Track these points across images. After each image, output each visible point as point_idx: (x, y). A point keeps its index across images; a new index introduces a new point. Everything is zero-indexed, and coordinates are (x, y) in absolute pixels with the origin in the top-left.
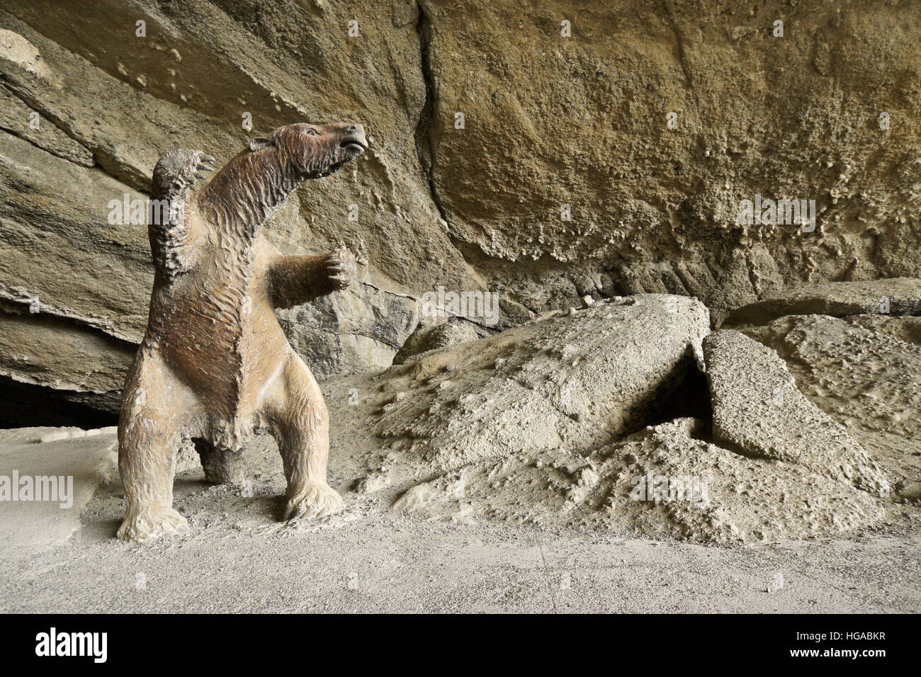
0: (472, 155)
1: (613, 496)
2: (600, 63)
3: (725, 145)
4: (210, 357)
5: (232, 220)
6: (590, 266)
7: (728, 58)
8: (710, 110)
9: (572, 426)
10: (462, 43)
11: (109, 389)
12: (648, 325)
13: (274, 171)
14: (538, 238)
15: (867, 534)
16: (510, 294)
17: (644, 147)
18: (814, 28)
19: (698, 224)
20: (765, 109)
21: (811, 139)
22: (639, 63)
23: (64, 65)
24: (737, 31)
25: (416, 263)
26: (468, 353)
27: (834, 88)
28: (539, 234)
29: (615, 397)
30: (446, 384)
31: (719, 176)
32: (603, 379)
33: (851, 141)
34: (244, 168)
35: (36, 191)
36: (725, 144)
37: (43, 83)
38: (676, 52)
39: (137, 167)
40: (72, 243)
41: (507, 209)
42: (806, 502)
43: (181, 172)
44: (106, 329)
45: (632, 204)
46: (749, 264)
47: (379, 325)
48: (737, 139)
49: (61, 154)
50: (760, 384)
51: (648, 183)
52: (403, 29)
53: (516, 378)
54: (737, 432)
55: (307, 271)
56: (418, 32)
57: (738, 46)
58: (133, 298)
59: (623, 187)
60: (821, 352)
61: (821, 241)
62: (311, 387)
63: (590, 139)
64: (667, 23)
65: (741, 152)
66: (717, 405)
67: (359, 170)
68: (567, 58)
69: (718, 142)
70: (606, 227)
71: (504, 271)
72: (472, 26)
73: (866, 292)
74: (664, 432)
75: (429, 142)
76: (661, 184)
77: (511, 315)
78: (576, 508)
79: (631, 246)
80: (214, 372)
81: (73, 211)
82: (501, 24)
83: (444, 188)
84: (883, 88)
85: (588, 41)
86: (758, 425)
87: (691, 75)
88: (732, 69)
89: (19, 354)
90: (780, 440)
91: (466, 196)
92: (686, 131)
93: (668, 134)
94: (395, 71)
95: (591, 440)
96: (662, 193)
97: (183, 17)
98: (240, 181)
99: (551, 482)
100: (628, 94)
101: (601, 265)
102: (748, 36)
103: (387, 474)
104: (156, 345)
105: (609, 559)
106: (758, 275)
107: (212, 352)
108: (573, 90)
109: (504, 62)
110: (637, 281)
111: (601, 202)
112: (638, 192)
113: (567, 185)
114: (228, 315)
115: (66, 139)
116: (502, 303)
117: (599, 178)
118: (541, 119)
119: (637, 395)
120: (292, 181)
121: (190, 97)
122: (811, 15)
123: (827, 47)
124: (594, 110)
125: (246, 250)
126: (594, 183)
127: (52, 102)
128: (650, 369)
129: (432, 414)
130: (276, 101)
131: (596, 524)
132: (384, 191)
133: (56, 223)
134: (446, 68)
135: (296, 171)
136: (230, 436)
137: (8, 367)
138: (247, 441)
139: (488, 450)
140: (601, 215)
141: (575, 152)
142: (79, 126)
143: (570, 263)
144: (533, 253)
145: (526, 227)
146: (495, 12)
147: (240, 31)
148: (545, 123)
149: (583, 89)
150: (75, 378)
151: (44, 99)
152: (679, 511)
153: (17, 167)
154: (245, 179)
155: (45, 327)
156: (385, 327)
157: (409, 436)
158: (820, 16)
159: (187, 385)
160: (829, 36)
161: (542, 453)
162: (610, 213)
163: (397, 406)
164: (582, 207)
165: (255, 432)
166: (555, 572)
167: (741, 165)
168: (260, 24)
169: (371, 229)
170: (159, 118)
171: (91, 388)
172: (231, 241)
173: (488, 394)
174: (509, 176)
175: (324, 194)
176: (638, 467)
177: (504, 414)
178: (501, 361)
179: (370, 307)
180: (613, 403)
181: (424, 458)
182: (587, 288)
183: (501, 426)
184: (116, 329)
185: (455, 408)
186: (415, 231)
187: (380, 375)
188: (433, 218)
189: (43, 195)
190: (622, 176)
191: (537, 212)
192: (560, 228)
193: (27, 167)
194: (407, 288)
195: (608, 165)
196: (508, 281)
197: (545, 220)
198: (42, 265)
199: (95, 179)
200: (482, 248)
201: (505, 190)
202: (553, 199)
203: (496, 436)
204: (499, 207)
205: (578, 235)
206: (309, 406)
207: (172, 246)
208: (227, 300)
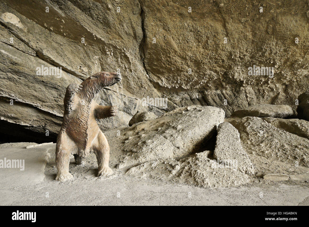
0: (157, 55)
1: (182, 173)
2: (199, 28)
4: (80, 134)
5: (85, 97)
6: (195, 90)
7: (240, 28)
8: (234, 44)
9: (177, 150)
10: (155, 20)
11: (38, 125)
12: (203, 119)
13: (97, 84)
14: (178, 81)
15: (241, 186)
16: (168, 98)
17: (212, 54)
18: (267, 20)
19: (229, 79)
20: (251, 44)
21: (266, 54)
22: (211, 28)
23: (27, 24)
24: (243, 20)
25: (138, 88)
26: (151, 124)
27: (273, 39)
28: (178, 80)
29: (191, 142)
30: (143, 135)
31: (236, 65)
32: (188, 137)
33: (278, 56)
35: (19, 65)
36: (238, 55)
37: (21, 30)
38: (224, 25)
39: (50, 57)
40: (29, 81)
41: (168, 72)
42: (229, 177)
43: (74, 90)
44: (38, 107)
45: (208, 72)
46: (245, 92)
47: (125, 107)
48: (242, 53)
49: (26, 52)
50: (230, 141)
51: (213, 66)
52: (136, 15)
53: (163, 135)
54: (219, 156)
56: (141, 16)
57: (243, 24)
58: (47, 98)
59: (205, 67)
60: (253, 130)
61: (269, 86)
62: (105, 141)
63: (195, 51)
64: (221, 16)
65: (243, 57)
66: (216, 147)
67: (120, 58)
68: (188, 26)
69: (236, 54)
70: (200, 79)
71: (167, 91)
72: (158, 15)
73: (271, 110)
74: (199, 156)
75: (143, 50)
76: (218, 66)
78: (173, 176)
79: (208, 85)
80: (80, 138)
81: (30, 71)
82: (168, 14)
83: (148, 64)
84: (289, 40)
85: (195, 21)
86: (225, 154)
87: (228, 33)
88: (241, 31)
89: (10, 114)
90: (230, 159)
91: (155, 67)
92: (226, 50)
93: (221, 51)
94: (133, 28)
95: (182, 154)
96: (218, 69)
97: (66, 10)
99: (167, 168)
100: (208, 38)
101: (198, 90)
102: (247, 21)
103: (125, 163)
104: (65, 130)
105: (176, 191)
106: (248, 96)
108: (190, 36)
109: (168, 26)
110: (209, 96)
111: (198, 71)
112: (210, 68)
113: (187, 65)
114: (84, 123)
115: (28, 48)
117: (198, 64)
118: (179, 45)
119: (198, 141)
120: (101, 87)
121: (67, 34)
122: (266, 16)
123: (271, 26)
124: (197, 42)
125: (89, 105)
126: (196, 65)
127: (23, 36)
128: (202, 134)
129: (139, 145)
130: (95, 36)
131: (176, 181)
132: (129, 65)
133: (24, 75)
134: (149, 28)
135: (103, 85)
136: (84, 154)
137: (7, 118)
139: (153, 157)
140: (198, 75)
141: (190, 55)
142: (32, 44)
143: (188, 90)
144: (176, 86)
145: (174, 78)
146: (166, 11)
147: (84, 15)
148: (181, 46)
149: (193, 36)
150: (28, 122)
151: (21, 35)
152: (197, 179)
153: (13, 57)
154: (89, 86)
155: (19, 106)
156: (127, 108)
157: (131, 151)
158: (269, 16)
159: (73, 141)
160: (272, 23)
161: (167, 159)
162: (201, 75)
163: (129, 141)
164: (192, 72)
167: (243, 61)
168: (90, 13)
169: (124, 77)
170: (57, 40)
171: (32, 125)
173: (155, 140)
174: (169, 62)
175: (109, 65)
176: (191, 165)
177: (158, 147)
178: (160, 128)
179: (123, 102)
180: (190, 144)
181: (135, 159)
182: (193, 98)
183: (157, 150)
184: (42, 107)
185: (145, 144)
186: (138, 78)
187: (124, 129)
188: (144, 74)
189: (21, 66)
190: (205, 63)
191: (178, 73)
192: (185, 79)
193: (16, 57)
194: (135, 96)
195: (201, 60)
196: (168, 94)
197: (180, 76)
198: (19, 87)
199: (36, 60)
200: (160, 84)
201: (167, 66)
202: (183, 70)
203: (155, 153)
204: (165, 71)
205: (191, 81)
206: (104, 146)
207: (71, 106)
208: (84, 119)
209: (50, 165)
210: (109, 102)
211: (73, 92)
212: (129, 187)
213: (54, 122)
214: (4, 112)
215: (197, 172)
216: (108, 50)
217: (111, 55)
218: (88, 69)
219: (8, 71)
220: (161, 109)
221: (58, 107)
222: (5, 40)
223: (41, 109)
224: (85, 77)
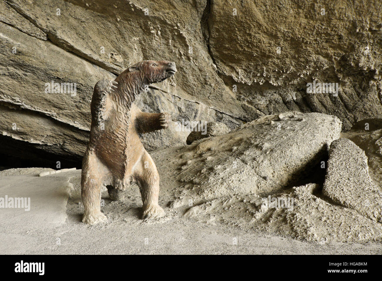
0: (230, 32)
1: (272, 217)
3: (368, 26)
4: (115, 155)
5: (122, 100)
6: (290, 88)
8: (360, 7)
9: (263, 182)
11: (54, 143)
12: (306, 134)
13: (139, 80)
14: (263, 74)
15: (370, 242)
16: (248, 101)
17: (322, 27)
19: (350, 68)
25: (200, 86)
26: (221, 142)
28: (263, 72)
29: (285, 169)
30: (209, 158)
31: (364, 43)
32: (280, 161)
34: (127, 79)
35: (23, 54)
37: (24, 1)
39: (66, 40)
40: (39, 78)
41: (247, 59)
42: (350, 227)
43: (105, 89)
44: (53, 116)
45: (314, 57)
46: (378, 89)
47: (181, 116)
48: (375, 22)
49: (32, 35)
50: (350, 169)
51: (323, 46)
53: (241, 158)
54: (331, 193)
58: (66, 103)
59: (309, 48)
62: (152, 166)
63: (292, 24)
65: (377, 29)
66: (327, 179)
67: (172, 39)
69: (364, 24)
70: (299, 69)
71: (245, 90)
74: (299, 191)
75: (208, 25)
76: (330, 47)
77: (248, 112)
78: (256, 221)
79: (312, 78)
80: (116, 161)
81: (39, 63)
83: (215, 48)
86: (342, 190)
89: (15, 127)
90: (350, 198)
91: (226, 52)
92: (346, 19)
93: (336, 21)
95: (271, 189)
96: (331, 51)
98: (125, 84)
99: (248, 209)
101: (296, 87)
103: (182, 200)
104: (93, 150)
105: (263, 244)
107: (115, 154)
110: (315, 97)
111: (297, 56)
112: (317, 51)
114: (121, 139)
115: (34, 28)
116: (243, 106)
117: (296, 44)
118: (266, 14)
119: (296, 168)
120: (146, 84)
121: (90, 4)
124: (295, 8)
125: (128, 113)
126: (294, 46)
127: (28, 10)
128: (303, 157)
129: (203, 173)
130: (132, 6)
131: (263, 229)
132: (185, 50)
133: (32, 69)
135: (148, 80)
136: (121, 185)
137: (11, 132)
138: (128, 187)
139: (225, 191)
140: (297, 63)
141: (284, 31)
142: (40, 21)
143: (279, 87)
144: (260, 81)
145: (256, 68)
148: (268, 15)
150: (39, 138)
151: (24, 9)
152: (296, 227)
153: (14, 43)
154: (127, 84)
155: (26, 115)
156: (184, 117)
157: (192, 183)
159: (105, 165)
161: (247, 196)
162: (302, 62)
163: (188, 167)
164: (287, 59)
165: (130, 183)
166: (241, 247)
167: (377, 36)
170: (76, 15)
171: (46, 143)
172: (122, 109)
173: (227, 166)
174: (248, 43)
175: (155, 51)
177: (233, 176)
178: (235, 148)
179: (177, 107)
180: (284, 172)
181: (198, 194)
182: (288, 99)
183: (231, 181)
184: (58, 117)
185: (212, 171)
186: (200, 70)
187: (180, 149)
188: (209, 63)
189: (26, 56)
190: (309, 43)
191: (263, 61)
192: (275, 69)
193: (19, 43)
194: (195, 98)
195: (301, 37)
196: (247, 95)
197: (267, 65)
198: (26, 88)
199: (48, 47)
200: (234, 78)
201: (246, 50)
202: (271, 54)
203: (229, 185)
204: (243, 58)
205: (284, 73)
206: (152, 174)
207: (101, 114)
208: (121, 133)
209: (73, 201)
210: (156, 108)
211: (104, 92)
212: (189, 236)
213: (76, 139)
214: (7, 124)
215: (295, 216)
216: (152, 27)
217: (157, 35)
218: (123, 58)
219: (8, 63)
220: (236, 118)
221: (81, 116)
222: (2, 18)
223: (57, 120)
224: (119, 69)
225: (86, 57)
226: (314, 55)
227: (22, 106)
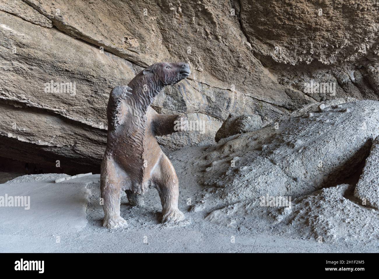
1: (294, 220)
4: (132, 160)
5: (138, 104)
6: (346, 66)
9: (293, 184)
11: (64, 144)
12: (346, 128)
13: (153, 83)
14: (309, 51)
16: (293, 85)
25: (232, 69)
28: (310, 48)
29: (320, 169)
30: (236, 159)
32: (313, 160)
35: (28, 47)
39: (74, 27)
40: (45, 71)
41: (289, 34)
43: (121, 96)
44: (63, 114)
47: (210, 107)
49: (36, 23)
53: (269, 158)
54: (363, 194)
55: (168, 123)
58: (76, 98)
59: (367, 16)
66: (361, 179)
67: (196, 16)
70: (356, 42)
71: (288, 71)
74: (328, 192)
77: (293, 98)
78: (278, 223)
79: (374, 53)
80: (134, 166)
81: (46, 55)
83: (248, 23)
86: (376, 191)
89: (21, 128)
91: (262, 28)
95: (303, 191)
98: (140, 87)
99: (271, 212)
101: (354, 65)
103: (204, 204)
104: (111, 154)
107: (133, 158)
111: (352, 26)
113: (328, 17)
114: (138, 143)
115: (39, 15)
116: (287, 91)
117: (350, 12)
119: (332, 168)
120: (161, 87)
125: (144, 116)
126: (347, 15)
128: (340, 155)
129: (227, 175)
132: (211, 28)
133: (38, 62)
135: (162, 83)
136: (140, 189)
137: (16, 134)
139: (250, 195)
140: (352, 35)
142: (44, 7)
143: (332, 65)
144: (307, 60)
145: (301, 45)
150: (47, 139)
152: (317, 228)
153: (18, 35)
155: (33, 113)
156: (214, 108)
157: (215, 186)
159: (123, 170)
162: (358, 33)
163: (212, 169)
164: (339, 30)
165: (149, 187)
169: (204, 50)
171: (55, 144)
172: (138, 113)
173: (254, 166)
174: (289, 14)
175: (176, 31)
176: (310, 208)
177: (259, 177)
178: (265, 146)
179: (205, 96)
180: (318, 172)
181: (221, 197)
182: (344, 80)
183: (257, 183)
184: (68, 114)
185: (237, 173)
186: (231, 51)
188: (242, 42)
189: (31, 48)
190: (366, 10)
191: (308, 35)
192: (325, 44)
193: (23, 34)
194: (227, 84)
195: (356, 3)
196: (291, 77)
197: (314, 40)
198: (32, 83)
199: (54, 35)
200: (273, 58)
201: (287, 23)
202: (319, 27)
203: (254, 188)
204: (283, 33)
205: (337, 48)
206: (170, 178)
207: (117, 119)
208: (137, 137)
210: (180, 99)
211: (119, 99)
213: (89, 139)
215: (318, 218)
216: (171, 4)
217: (178, 12)
218: (139, 42)
219: (13, 58)
220: (279, 106)
221: (93, 112)
222: (4, 7)
223: (66, 118)
224: (135, 56)
225: (96, 44)
226: (375, 24)
227: (28, 104)
